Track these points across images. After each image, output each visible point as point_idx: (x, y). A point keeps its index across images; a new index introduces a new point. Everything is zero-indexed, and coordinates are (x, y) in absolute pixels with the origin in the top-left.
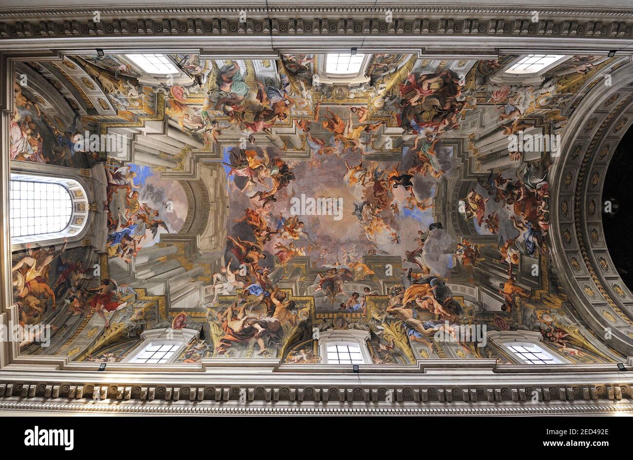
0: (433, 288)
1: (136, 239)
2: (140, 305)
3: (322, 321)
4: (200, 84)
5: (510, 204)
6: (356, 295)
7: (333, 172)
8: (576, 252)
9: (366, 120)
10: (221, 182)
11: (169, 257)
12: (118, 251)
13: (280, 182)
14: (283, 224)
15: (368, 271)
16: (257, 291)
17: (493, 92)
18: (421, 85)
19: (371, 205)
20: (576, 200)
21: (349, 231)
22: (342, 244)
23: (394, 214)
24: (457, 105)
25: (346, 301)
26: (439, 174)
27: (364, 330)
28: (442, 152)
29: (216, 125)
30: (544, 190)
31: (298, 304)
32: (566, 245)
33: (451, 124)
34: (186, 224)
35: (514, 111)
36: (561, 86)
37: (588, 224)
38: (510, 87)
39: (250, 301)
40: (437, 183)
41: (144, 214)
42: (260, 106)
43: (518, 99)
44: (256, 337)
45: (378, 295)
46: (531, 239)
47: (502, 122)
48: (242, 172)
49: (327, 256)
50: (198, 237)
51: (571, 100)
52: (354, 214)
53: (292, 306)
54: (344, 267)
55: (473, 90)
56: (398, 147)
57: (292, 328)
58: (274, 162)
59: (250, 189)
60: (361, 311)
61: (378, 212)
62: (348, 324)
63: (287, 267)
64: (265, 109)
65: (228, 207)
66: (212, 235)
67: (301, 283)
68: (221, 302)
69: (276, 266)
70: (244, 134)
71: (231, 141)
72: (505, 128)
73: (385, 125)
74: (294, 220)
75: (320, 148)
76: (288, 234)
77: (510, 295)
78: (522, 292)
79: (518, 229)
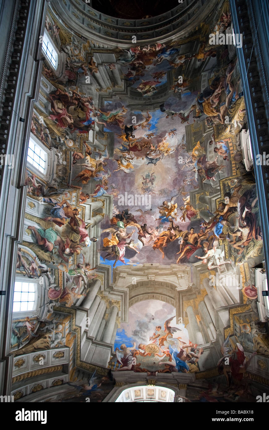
0: (205, 99)
1: (181, 347)
2: (238, 330)
3: (238, 171)
4: (47, 271)
5: (145, 68)
6: (216, 150)
7: (123, 180)
9: (82, 154)
10: (131, 270)
11: (197, 313)
12: (193, 362)
13: (130, 221)
14: (165, 217)
15: (198, 146)
16: (219, 228)
18: (58, 113)
19: (148, 153)
21: (168, 166)
22: (179, 170)
23: (155, 136)
24: (75, 96)
25: (221, 156)
26: (125, 110)
27: (240, 137)
28: (109, 108)
29: (81, 266)
30: (135, 50)
31: (226, 190)
33: (88, 101)
34: (167, 301)
35: (82, 68)
36: (67, 43)
38: (67, 71)
39: (227, 231)
40: (131, 110)
41: (159, 340)
42: (67, 226)
43: (75, 66)
45: (214, 134)
46: (168, 53)
48: (122, 252)
49: (189, 179)
50: (178, 289)
51: (76, 38)
52: (155, 164)
54: (196, 164)
56: (103, 135)
57: (243, 187)
58: (113, 225)
59: (136, 245)
60: (227, 143)
61: (154, 147)
62: (238, 151)
63: (199, 209)
64: (70, 223)
65: (152, 264)
66: (176, 277)
67: (210, 193)
68: (230, 255)
69: (199, 218)
70: (90, 245)
71: (95, 256)
72: (93, 73)
73: (86, 141)
74: (161, 209)
75: (102, 189)
76: (173, 213)
77: (205, 54)
78: (202, 47)
79: (162, 61)
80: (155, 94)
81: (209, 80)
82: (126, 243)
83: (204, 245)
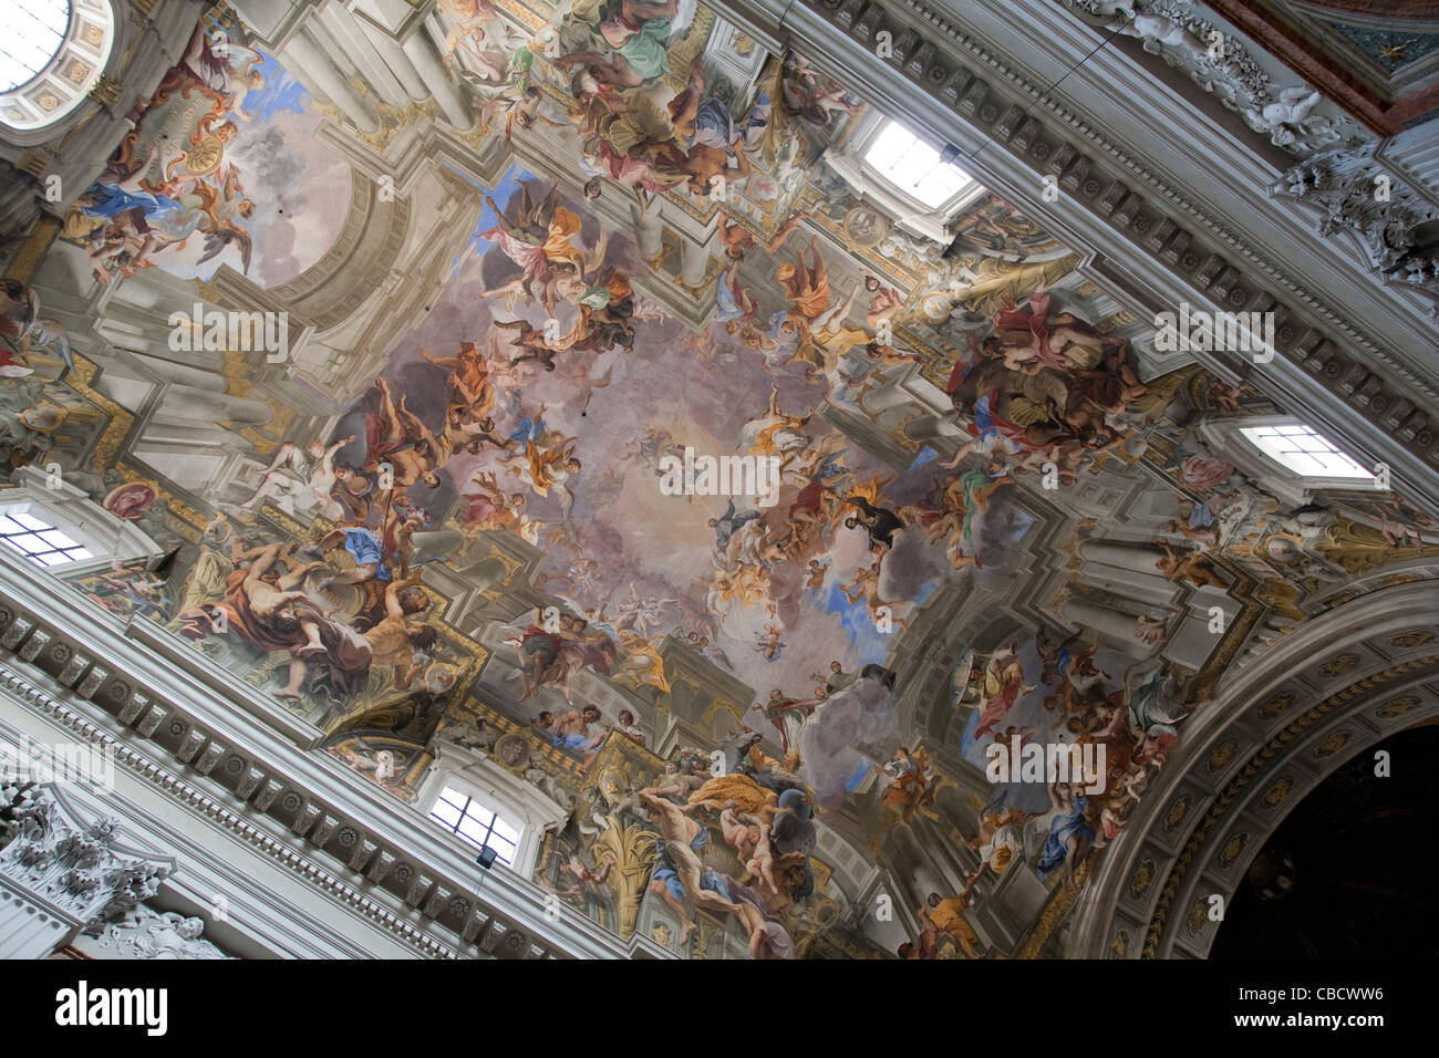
0: (780, 811)
1: (156, 235)
2: (62, 397)
3: (473, 720)
5: (1073, 730)
6: (593, 714)
7: (731, 395)
8: (1137, 924)
9: (883, 325)
10: (450, 239)
12: (94, 235)
13: (591, 331)
14: (531, 437)
15: (657, 678)
16: (366, 551)
17: (1191, 455)
18: (1051, 332)
19: (768, 530)
20: (1210, 811)
21: (677, 555)
22: (638, 576)
23: (804, 586)
24: (1099, 432)
25: (562, 712)
26: (965, 561)
27: (558, 802)
28: (1002, 516)
29: (533, 101)
30: (1161, 745)
31: (444, 644)
32: (1127, 896)
33: (1061, 465)
34: (301, 280)
35: (1208, 529)
36: (1332, 539)
37: (1203, 880)
38: (1230, 471)
39: (332, 563)
40: (948, 581)
41: (216, 191)
42: (665, 130)
43: (1231, 508)
44: (293, 654)
45: (643, 746)
46: (1064, 837)
47: (1170, 535)
48: (516, 249)
49: (585, 580)
50: (309, 332)
51: (1334, 586)
52: (715, 524)
53: (425, 640)
54: (608, 632)
55: (1152, 421)
56: (915, 436)
57: (392, 688)
58: (608, 276)
59: (510, 301)
60: (579, 756)
61: (773, 558)
62: (531, 767)
63: (473, 543)
64: (672, 143)
65: (428, 309)
66: (344, 347)
67: (484, 602)
68: (261, 521)
69: (448, 524)
70: (582, 165)
71: (543, 160)
72: (1167, 554)
73: (920, 366)
74: (563, 445)
75: (739, 315)
76: (528, 467)
77: (938, 930)
78: (969, 940)
79: (1053, 798)
80: (948, 690)
81: (833, 870)
82: (532, 277)
83: (361, 480)
